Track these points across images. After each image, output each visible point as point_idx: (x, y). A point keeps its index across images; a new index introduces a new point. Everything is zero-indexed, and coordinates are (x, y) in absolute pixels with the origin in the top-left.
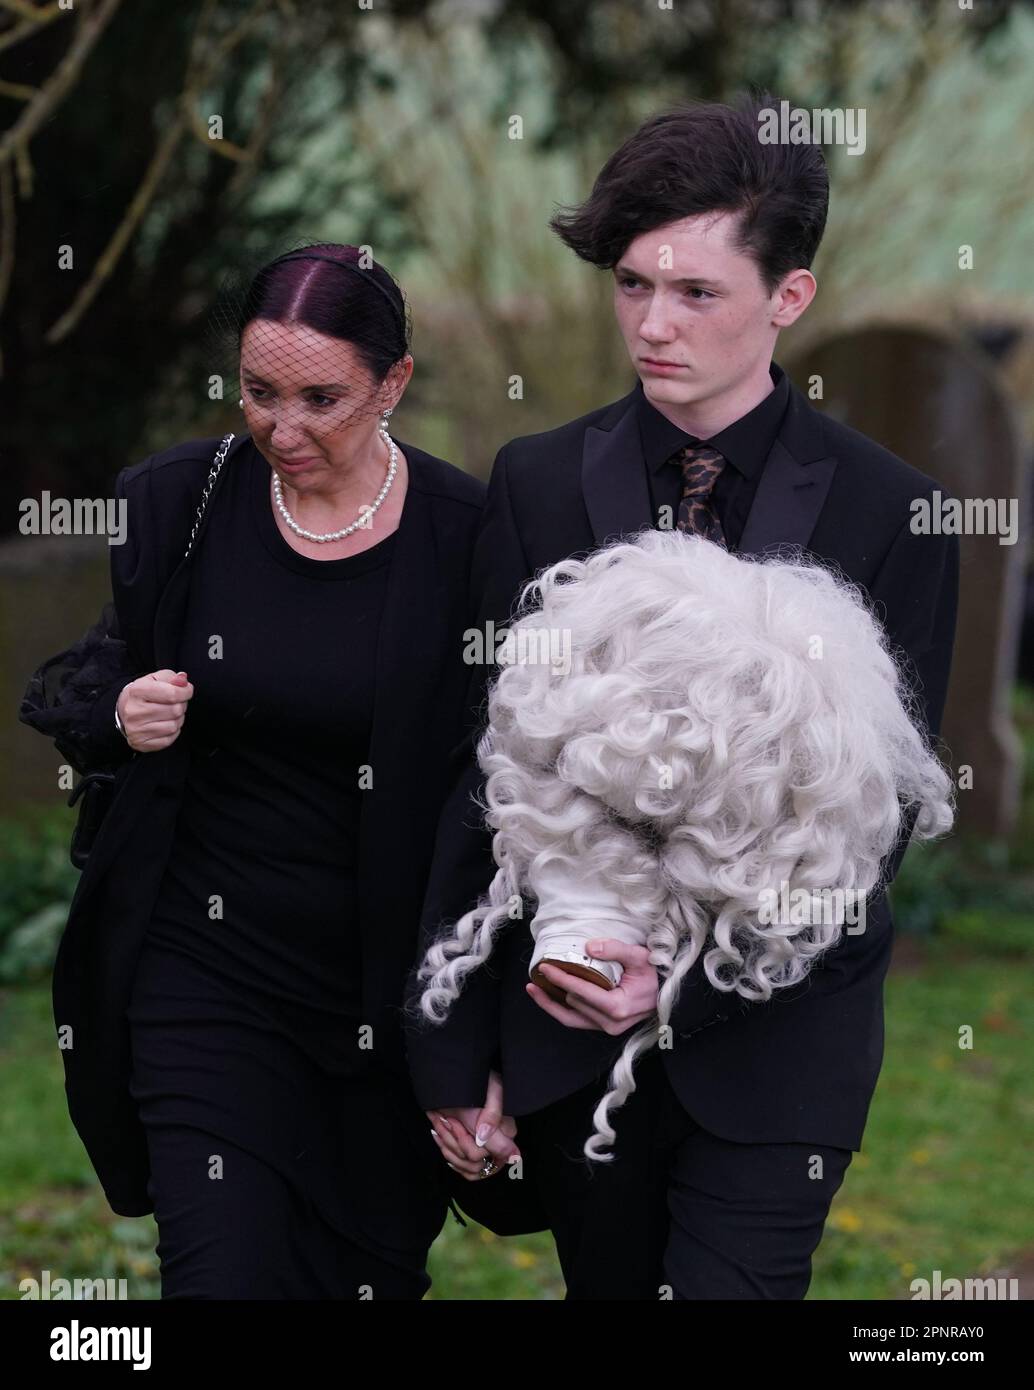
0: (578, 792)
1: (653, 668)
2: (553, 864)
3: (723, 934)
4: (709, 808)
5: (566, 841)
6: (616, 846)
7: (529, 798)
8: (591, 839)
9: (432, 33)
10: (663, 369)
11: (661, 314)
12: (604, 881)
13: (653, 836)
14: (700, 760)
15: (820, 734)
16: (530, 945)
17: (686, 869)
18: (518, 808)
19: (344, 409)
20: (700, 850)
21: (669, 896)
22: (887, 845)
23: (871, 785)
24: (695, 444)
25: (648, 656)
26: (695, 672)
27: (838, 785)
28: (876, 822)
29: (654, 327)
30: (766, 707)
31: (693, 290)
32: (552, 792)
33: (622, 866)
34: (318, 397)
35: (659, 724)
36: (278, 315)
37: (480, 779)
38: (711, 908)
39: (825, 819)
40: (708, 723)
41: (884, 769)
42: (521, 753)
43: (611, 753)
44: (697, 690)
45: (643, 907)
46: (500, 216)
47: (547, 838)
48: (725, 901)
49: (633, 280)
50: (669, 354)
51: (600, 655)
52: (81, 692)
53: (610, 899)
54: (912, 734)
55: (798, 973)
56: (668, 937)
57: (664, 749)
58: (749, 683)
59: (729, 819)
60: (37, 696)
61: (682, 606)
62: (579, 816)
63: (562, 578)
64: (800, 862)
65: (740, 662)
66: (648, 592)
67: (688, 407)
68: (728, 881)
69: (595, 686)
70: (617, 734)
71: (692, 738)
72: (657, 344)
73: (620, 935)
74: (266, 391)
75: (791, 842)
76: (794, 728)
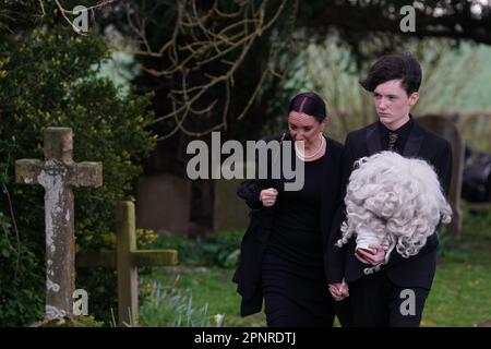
0: (367, 210)
1: (385, 183)
2: (362, 226)
3: (400, 242)
4: (398, 215)
5: (365, 221)
6: (376, 223)
7: (356, 211)
8: (370, 221)
9: (325, 47)
10: (384, 115)
11: (384, 103)
12: (373, 230)
13: (384, 221)
14: (396, 204)
15: (423, 198)
16: (356, 245)
17: (392, 228)
18: (353, 214)
19: (312, 131)
20: (395, 224)
21: (388, 234)
22: (437, 223)
23: (434, 210)
24: (392, 132)
25: (385, 179)
26: (395, 183)
27: (426, 209)
28: (434, 218)
29: (382, 106)
30: (411, 192)
31: (391, 97)
32: (362, 210)
33: (377, 227)
34: (307, 129)
35: (387, 195)
36: (297, 111)
37: (345, 206)
38: (397, 237)
39: (423, 217)
40: (398, 195)
41: (437, 206)
42: (354, 201)
43: (376, 202)
44: (395, 188)
45: (382, 236)
46: (341, 90)
47: (360, 220)
48: (401, 235)
49: (378, 95)
50: (385, 112)
51: (373, 180)
52: (251, 190)
53: (374, 234)
54: (443, 198)
55: (416, 252)
56: (387, 243)
57: (388, 201)
58: (407, 186)
59: (402, 217)
60: (241, 190)
61: (392, 168)
62: (368, 216)
63: (364, 161)
64: (418, 226)
65: (405, 181)
66: (384, 165)
67: (390, 123)
68: (402, 231)
69: (372, 187)
70: (378, 198)
71: (394, 199)
72: (383, 109)
73: (376, 243)
74: (295, 127)
75: (416, 222)
76: (417, 197)
